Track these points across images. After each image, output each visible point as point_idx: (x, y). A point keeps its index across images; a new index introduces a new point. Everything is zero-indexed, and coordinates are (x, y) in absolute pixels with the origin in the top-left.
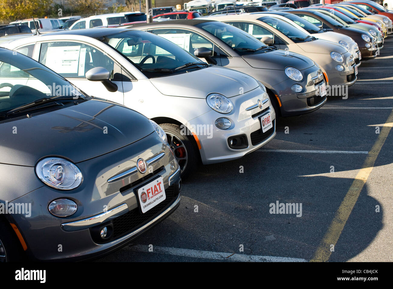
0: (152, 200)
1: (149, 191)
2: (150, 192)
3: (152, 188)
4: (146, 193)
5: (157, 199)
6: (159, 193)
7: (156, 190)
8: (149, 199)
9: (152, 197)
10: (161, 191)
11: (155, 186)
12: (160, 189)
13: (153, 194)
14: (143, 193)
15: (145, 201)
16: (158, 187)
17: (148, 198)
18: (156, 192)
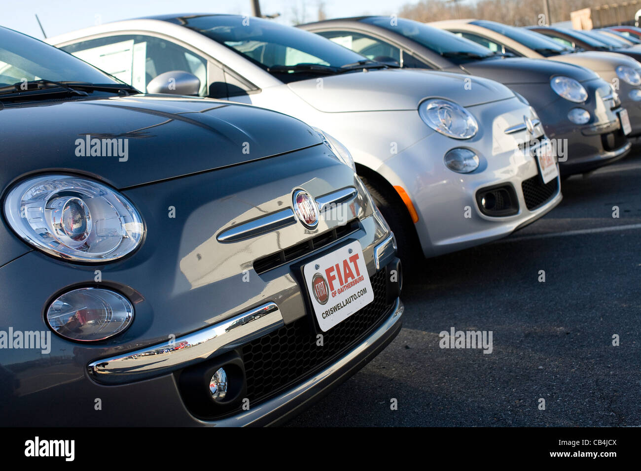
0: (340, 298)
1: (332, 274)
2: (334, 277)
3: (337, 266)
4: (325, 277)
5: (354, 297)
6: (356, 282)
7: (348, 275)
8: (334, 295)
9: (340, 291)
10: (361, 279)
11: (345, 262)
12: (358, 274)
13: (341, 283)
14: (318, 278)
15: (324, 300)
16: (352, 265)
17: (330, 293)
18: (350, 280)
